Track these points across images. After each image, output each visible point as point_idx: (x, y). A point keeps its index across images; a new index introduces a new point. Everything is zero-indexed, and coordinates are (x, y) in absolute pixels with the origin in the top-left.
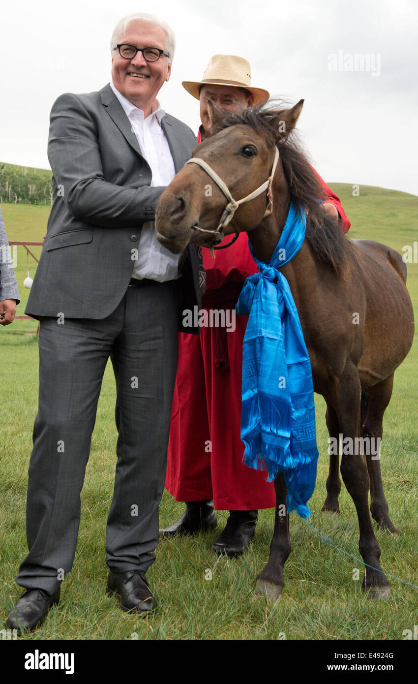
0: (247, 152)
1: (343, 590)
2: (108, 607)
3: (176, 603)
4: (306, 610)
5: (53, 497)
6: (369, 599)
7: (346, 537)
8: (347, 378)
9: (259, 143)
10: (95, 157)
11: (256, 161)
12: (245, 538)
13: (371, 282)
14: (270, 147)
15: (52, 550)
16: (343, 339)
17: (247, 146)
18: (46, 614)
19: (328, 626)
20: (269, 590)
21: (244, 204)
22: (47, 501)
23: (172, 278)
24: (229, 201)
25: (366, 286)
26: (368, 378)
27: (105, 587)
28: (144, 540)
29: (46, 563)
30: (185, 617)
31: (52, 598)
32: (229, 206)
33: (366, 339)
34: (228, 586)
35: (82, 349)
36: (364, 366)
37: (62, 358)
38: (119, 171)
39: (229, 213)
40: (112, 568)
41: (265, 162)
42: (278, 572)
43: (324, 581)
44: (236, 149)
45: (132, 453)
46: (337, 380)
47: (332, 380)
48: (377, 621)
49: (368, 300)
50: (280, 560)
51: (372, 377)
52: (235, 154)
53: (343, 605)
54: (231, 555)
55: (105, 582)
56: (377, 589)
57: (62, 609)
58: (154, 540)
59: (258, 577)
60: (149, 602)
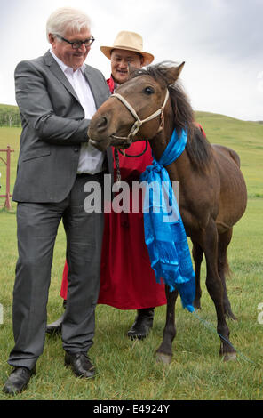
0: (148, 91)
1: (208, 356)
2: (66, 375)
3: (109, 369)
4: (188, 369)
5: (29, 309)
6: (224, 360)
7: (207, 323)
8: (210, 228)
9: (156, 86)
10: (47, 100)
11: (153, 97)
12: (147, 328)
13: (222, 170)
14: (163, 89)
15: (30, 342)
16: (207, 205)
17: (148, 88)
18: (28, 381)
19: (202, 379)
20: (165, 359)
21: (146, 122)
22: (25, 311)
23: (99, 171)
24: (136, 120)
25: (220, 173)
26: (221, 227)
27: (64, 362)
28: (86, 332)
29: (27, 350)
30: (115, 378)
31: (31, 372)
32: (136, 123)
33: (221, 205)
34: (139, 358)
35: (43, 216)
36: (220, 220)
37: (31, 223)
38: (63, 107)
39: (136, 127)
40: (67, 351)
41: (159, 97)
42: (169, 347)
43: (196, 352)
44: (141, 89)
45: (77, 279)
46: (204, 230)
47: (201, 230)
48: (230, 374)
49: (221, 181)
50: (169, 340)
51: (224, 227)
52: (141, 92)
53: (210, 365)
54: (140, 338)
55: (63, 359)
56: (229, 354)
57: (38, 377)
58: (92, 333)
59: (157, 351)
60: (92, 371)
